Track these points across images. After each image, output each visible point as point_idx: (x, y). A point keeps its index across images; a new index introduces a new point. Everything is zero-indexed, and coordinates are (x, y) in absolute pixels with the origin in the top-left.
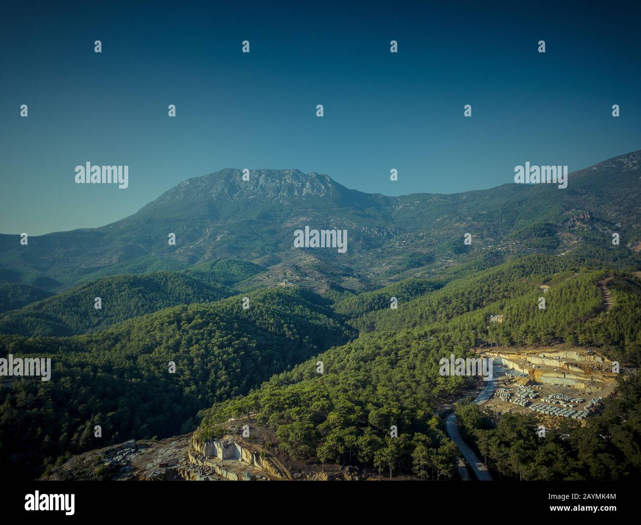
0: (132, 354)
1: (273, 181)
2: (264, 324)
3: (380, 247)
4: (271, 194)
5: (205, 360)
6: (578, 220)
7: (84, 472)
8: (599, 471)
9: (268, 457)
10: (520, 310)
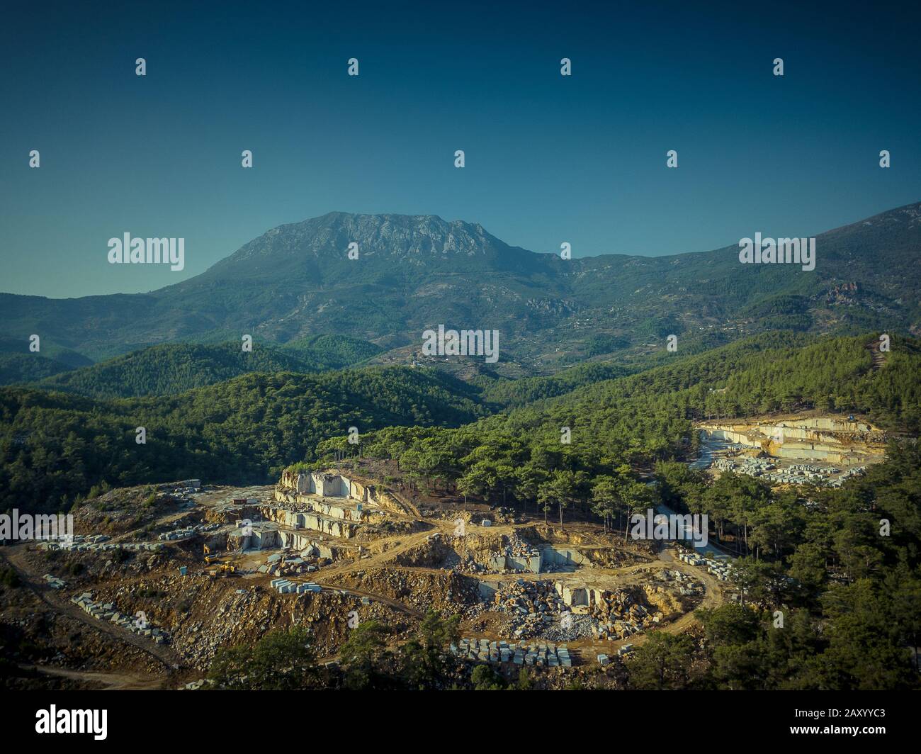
0: (196, 422)
1: (401, 232)
2: (385, 402)
3: (554, 327)
4: (397, 250)
5: (300, 434)
6: (840, 292)
7: (128, 504)
8: (858, 524)
9: (388, 492)
10: (752, 379)
